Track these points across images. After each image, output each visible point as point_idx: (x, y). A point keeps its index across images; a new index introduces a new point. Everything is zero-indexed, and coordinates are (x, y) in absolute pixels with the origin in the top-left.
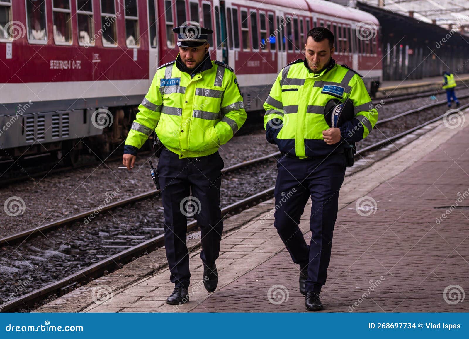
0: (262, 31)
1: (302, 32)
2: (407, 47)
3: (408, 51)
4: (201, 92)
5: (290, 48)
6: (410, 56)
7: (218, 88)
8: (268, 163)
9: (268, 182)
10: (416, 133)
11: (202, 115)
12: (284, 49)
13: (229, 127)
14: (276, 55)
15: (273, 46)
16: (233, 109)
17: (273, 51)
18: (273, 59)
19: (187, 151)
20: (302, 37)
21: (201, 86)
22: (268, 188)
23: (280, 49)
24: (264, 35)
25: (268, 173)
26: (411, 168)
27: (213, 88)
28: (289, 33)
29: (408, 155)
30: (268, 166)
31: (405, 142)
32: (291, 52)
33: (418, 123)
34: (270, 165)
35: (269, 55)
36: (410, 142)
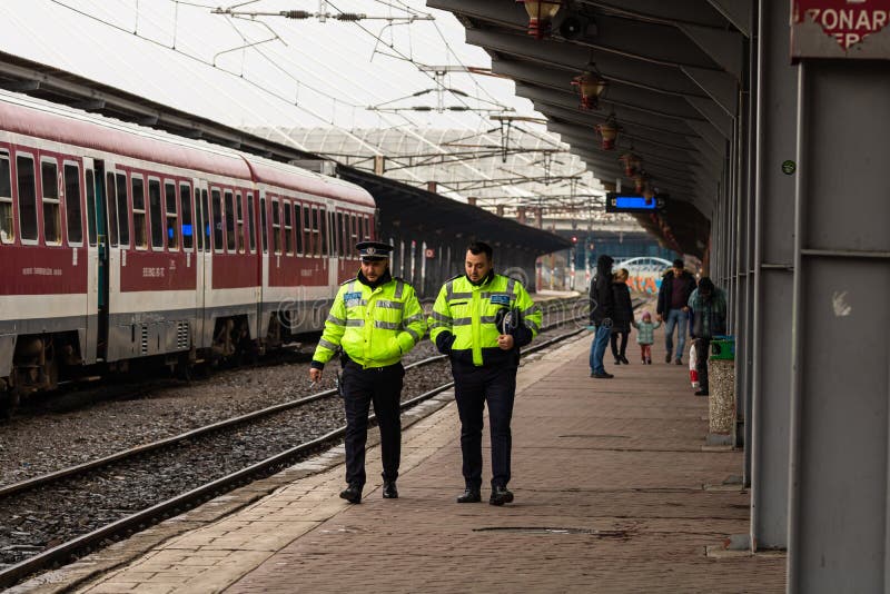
0: (168, 214)
1: (240, 219)
2: (424, 246)
3: (427, 253)
4: (382, 304)
5: (219, 246)
6: (427, 259)
7: (398, 300)
8: (179, 449)
9: (178, 481)
10: (438, 397)
12: (208, 247)
14: (194, 257)
15: (188, 242)
17: (188, 251)
18: (188, 265)
20: (240, 225)
22: (179, 493)
23: (200, 247)
24: (171, 221)
25: (178, 465)
26: (431, 459)
27: (393, 300)
28: (217, 219)
29: (426, 437)
30: (177, 455)
31: (420, 413)
32: (217, 251)
33: (444, 379)
34: (182, 452)
35: (182, 256)
36: (429, 413)
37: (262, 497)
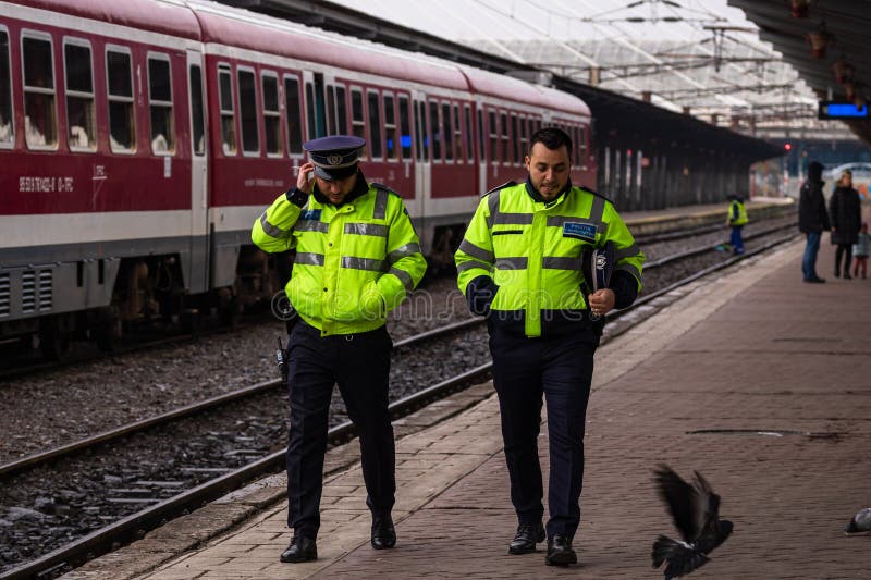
0: (388, 126)
1: (458, 128)
2: (640, 154)
3: (642, 161)
4: (353, 229)
5: (437, 156)
6: (644, 168)
7: (379, 221)
8: (399, 356)
9: (398, 387)
10: (654, 302)
11: (356, 263)
12: (426, 157)
13: (398, 282)
14: (412, 167)
15: (407, 153)
16: (405, 254)
17: (407, 161)
18: (407, 175)
19: (334, 322)
20: (457, 136)
21: (353, 219)
22: (399, 398)
23: (419, 157)
24: (390, 132)
25: (398, 372)
26: (647, 364)
27: (372, 221)
28: (435, 130)
29: (641, 342)
30: (397, 361)
31: (635, 319)
32: (437, 162)
33: (659, 286)
34: (402, 359)
35: (401, 166)
36: (644, 318)
37: (479, 402)
